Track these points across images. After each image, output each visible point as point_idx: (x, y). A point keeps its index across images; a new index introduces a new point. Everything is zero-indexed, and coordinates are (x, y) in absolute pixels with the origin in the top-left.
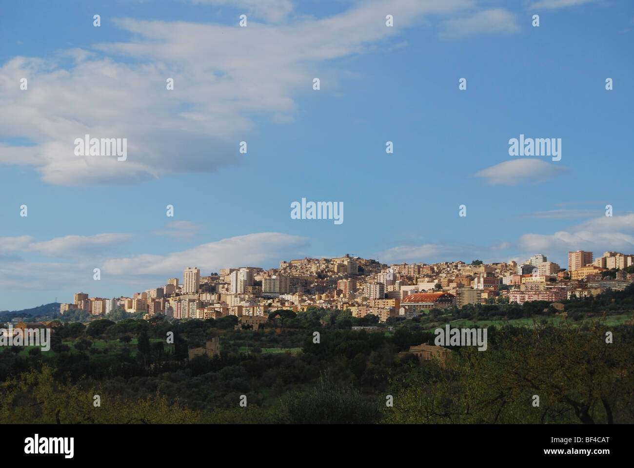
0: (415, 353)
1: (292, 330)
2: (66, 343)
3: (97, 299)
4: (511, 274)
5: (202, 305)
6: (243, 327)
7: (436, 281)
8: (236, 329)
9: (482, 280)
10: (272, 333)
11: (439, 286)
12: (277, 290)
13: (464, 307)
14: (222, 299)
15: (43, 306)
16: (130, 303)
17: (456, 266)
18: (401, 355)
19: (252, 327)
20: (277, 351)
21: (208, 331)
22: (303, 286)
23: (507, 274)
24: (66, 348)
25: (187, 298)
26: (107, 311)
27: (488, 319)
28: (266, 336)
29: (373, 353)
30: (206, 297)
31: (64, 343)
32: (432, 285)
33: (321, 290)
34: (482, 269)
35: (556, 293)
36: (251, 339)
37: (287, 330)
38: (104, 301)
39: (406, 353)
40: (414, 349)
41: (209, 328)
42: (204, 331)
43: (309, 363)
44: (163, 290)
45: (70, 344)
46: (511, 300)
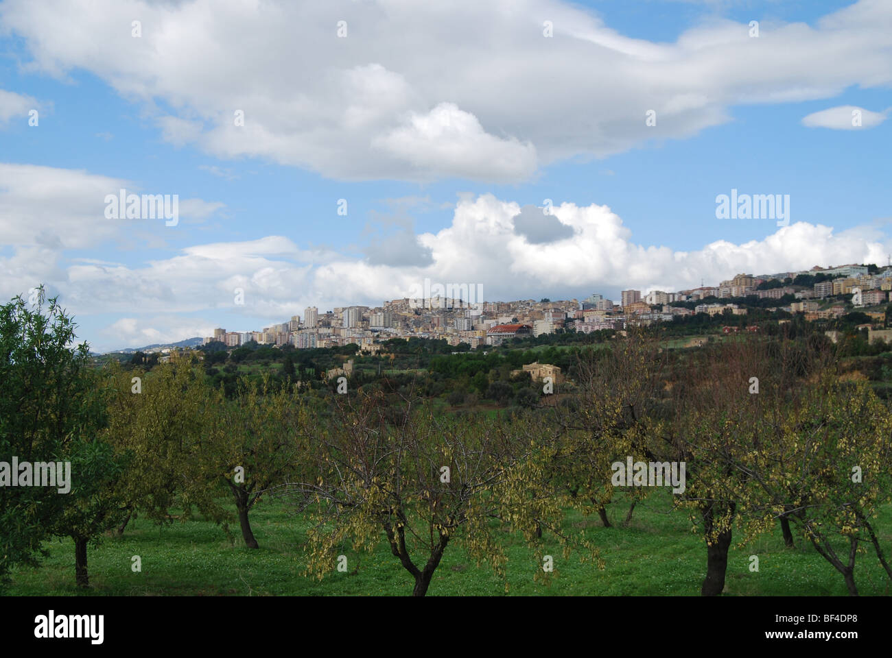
0: (528, 371)
1: (404, 355)
2: (215, 367)
3: (233, 333)
4: (574, 309)
5: (321, 337)
6: (363, 353)
7: (513, 316)
8: (357, 354)
9: (551, 314)
10: (387, 358)
11: (515, 320)
12: (382, 324)
13: (539, 336)
14: (336, 332)
15: (187, 340)
16: (261, 335)
17: (529, 304)
18: (516, 373)
19: (370, 353)
20: (396, 372)
21: (335, 357)
22: (403, 321)
23: (571, 309)
24: (216, 371)
25: (308, 331)
26: (242, 343)
27: (566, 345)
28: (383, 360)
29: (491, 371)
30: (324, 331)
31: (214, 367)
32: (510, 319)
33: (418, 324)
34: (550, 306)
35: (614, 324)
36: (371, 362)
37: (400, 355)
38: (239, 335)
39: (520, 371)
40: (526, 368)
41: (334, 354)
42: (331, 357)
43: (436, 380)
44: (287, 325)
45: (219, 368)
46: (577, 330)
